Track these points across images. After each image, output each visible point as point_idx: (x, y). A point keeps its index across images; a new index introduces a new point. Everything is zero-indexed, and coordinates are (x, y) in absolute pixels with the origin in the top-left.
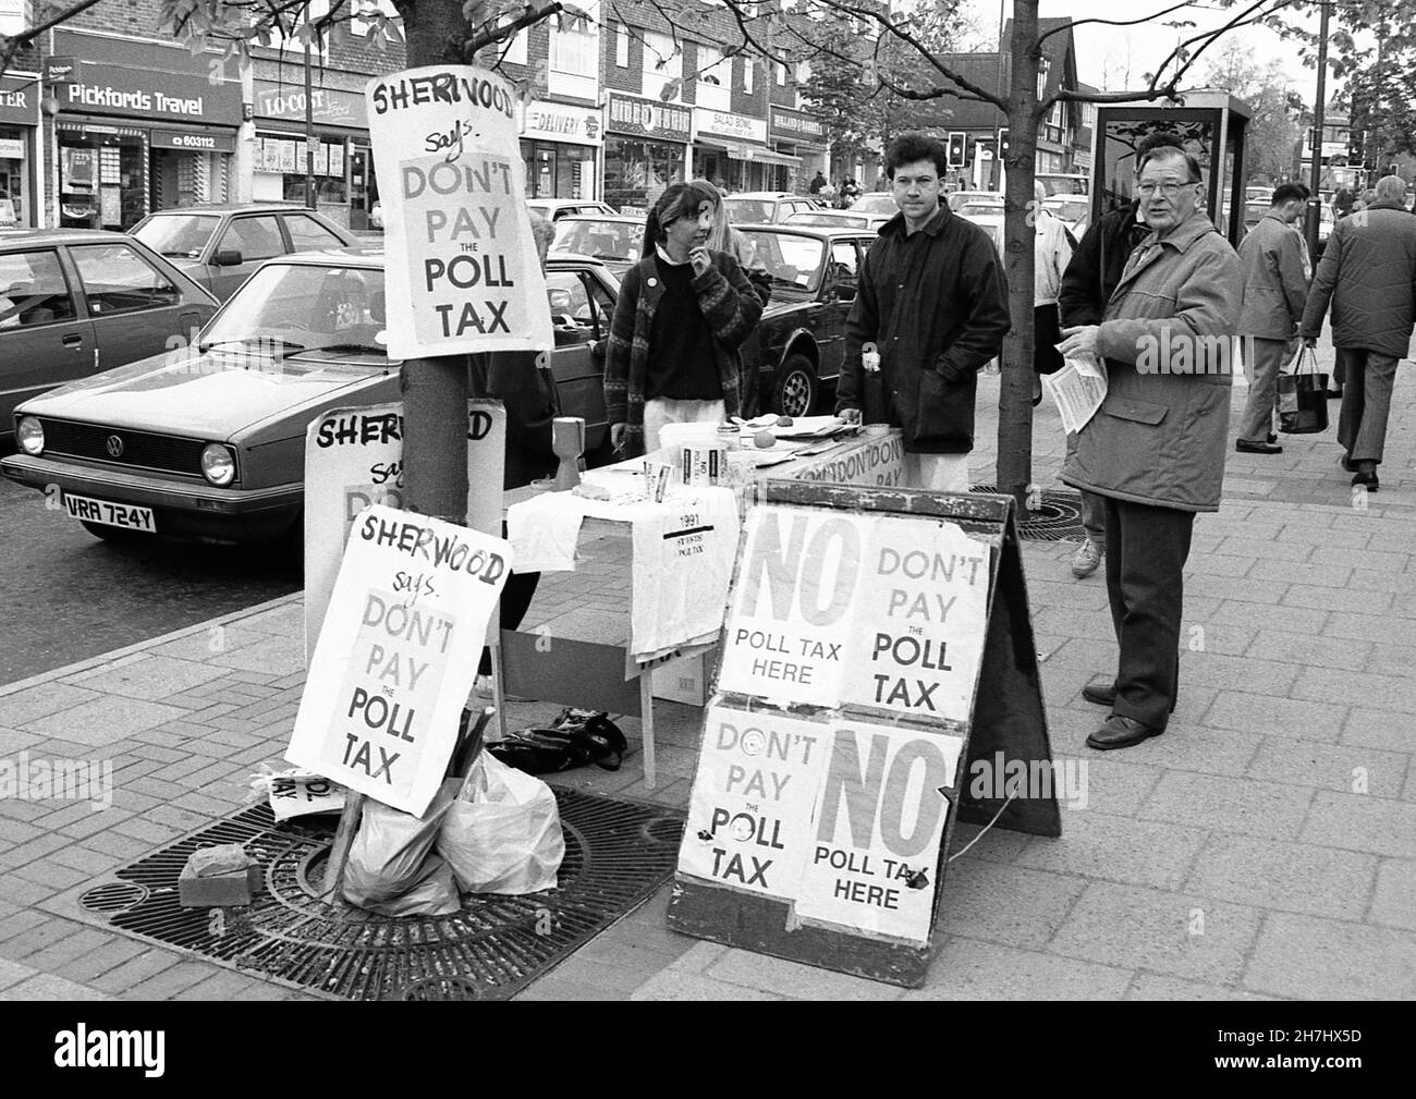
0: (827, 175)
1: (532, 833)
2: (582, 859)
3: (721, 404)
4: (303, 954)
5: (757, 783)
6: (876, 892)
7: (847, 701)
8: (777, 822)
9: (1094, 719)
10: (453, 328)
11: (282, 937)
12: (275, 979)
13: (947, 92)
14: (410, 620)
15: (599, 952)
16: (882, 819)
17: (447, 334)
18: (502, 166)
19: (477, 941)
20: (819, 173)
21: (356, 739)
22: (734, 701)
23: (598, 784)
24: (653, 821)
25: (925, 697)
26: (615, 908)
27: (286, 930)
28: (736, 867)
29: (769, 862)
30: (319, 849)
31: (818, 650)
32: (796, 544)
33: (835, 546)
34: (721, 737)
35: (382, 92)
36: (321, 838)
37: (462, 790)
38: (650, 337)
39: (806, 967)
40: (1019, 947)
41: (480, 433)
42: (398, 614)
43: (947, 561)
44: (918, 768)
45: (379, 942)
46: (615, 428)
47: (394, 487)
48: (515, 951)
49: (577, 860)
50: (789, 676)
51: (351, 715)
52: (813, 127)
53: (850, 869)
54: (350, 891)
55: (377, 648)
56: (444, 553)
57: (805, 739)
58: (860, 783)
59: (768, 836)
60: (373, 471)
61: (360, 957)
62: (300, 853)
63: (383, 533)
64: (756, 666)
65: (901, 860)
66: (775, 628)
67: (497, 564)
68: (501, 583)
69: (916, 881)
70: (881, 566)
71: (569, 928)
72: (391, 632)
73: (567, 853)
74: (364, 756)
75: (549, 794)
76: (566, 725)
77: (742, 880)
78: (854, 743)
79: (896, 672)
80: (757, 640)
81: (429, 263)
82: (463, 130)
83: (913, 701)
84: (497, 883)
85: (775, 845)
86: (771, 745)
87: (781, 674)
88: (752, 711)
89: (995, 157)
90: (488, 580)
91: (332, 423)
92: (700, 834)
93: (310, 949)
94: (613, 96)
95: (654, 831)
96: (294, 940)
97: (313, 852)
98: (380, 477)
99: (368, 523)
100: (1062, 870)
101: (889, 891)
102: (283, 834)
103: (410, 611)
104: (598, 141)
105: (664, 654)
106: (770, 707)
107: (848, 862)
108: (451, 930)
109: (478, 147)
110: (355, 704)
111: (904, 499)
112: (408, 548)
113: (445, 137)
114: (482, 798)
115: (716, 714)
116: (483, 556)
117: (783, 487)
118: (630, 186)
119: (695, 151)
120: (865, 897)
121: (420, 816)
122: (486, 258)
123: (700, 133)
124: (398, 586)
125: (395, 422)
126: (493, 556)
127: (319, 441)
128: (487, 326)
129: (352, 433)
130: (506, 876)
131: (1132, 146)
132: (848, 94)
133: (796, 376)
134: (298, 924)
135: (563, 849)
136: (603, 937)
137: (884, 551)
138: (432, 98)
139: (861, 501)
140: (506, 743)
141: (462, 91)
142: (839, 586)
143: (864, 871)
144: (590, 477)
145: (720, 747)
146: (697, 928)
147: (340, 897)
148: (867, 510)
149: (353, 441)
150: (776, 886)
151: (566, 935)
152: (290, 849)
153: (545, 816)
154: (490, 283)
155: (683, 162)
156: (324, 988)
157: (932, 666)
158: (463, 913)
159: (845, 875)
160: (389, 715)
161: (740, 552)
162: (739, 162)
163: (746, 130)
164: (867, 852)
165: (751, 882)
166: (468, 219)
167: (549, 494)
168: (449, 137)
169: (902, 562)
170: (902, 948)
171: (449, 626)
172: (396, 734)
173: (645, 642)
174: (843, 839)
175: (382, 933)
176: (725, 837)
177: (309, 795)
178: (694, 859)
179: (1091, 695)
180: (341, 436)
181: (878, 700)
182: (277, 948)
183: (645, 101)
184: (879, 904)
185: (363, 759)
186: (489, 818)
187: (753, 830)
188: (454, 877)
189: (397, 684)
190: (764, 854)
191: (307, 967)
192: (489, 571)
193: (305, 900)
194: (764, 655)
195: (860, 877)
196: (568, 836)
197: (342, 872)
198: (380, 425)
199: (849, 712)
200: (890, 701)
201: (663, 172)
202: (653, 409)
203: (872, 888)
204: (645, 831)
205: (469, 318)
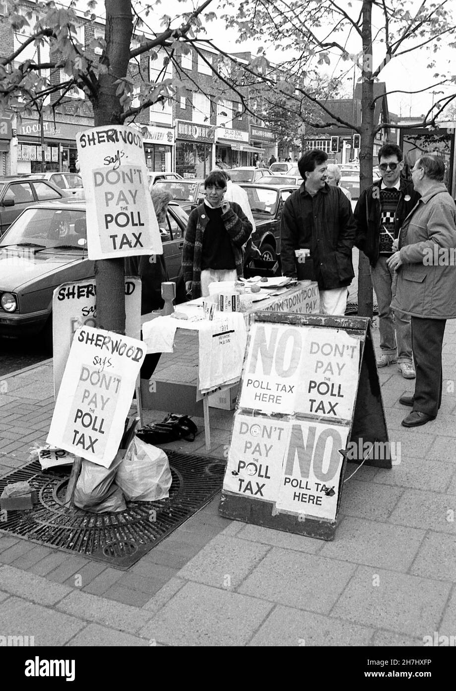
0: (276, 157)
1: (158, 473)
2: (179, 484)
3: (235, 271)
4: (57, 532)
5: (258, 449)
6: (312, 498)
7: (296, 412)
8: (267, 467)
9: (405, 412)
10: (118, 245)
11: (47, 524)
12: (45, 544)
13: (333, 124)
14: (101, 379)
15: (188, 527)
16: (314, 464)
17: (115, 248)
18: (138, 171)
19: (135, 523)
20: (273, 156)
21: (78, 432)
22: (247, 412)
23: (185, 448)
24: (210, 465)
25: (332, 409)
26: (195, 506)
27: (49, 521)
28: (249, 487)
29: (264, 485)
30: (62, 482)
31: (284, 388)
32: (273, 340)
33: (290, 342)
34: (241, 428)
35: (83, 138)
36: (62, 477)
37: (126, 455)
38: (202, 242)
39: (281, 532)
40: (375, 520)
41: (130, 292)
42: (95, 375)
43: (341, 348)
44: (330, 441)
45: (91, 525)
46: (187, 283)
47: (92, 317)
48: (152, 528)
49: (177, 484)
50: (271, 401)
51: (75, 422)
52: (269, 135)
53: (300, 487)
54: (77, 502)
55: (86, 391)
56: (116, 348)
57: (279, 429)
58: (304, 448)
59: (263, 473)
60: (83, 310)
61: (83, 532)
62: (54, 484)
63: (88, 339)
64: (256, 396)
65: (322, 483)
66: (265, 379)
67: (140, 352)
68: (142, 361)
69: (329, 493)
70: (311, 350)
71: (175, 516)
72: (93, 384)
73: (173, 481)
74: (82, 440)
75: (165, 455)
76: (169, 421)
77: (252, 493)
78: (301, 430)
79: (319, 398)
80: (256, 384)
81: (106, 216)
82: (121, 155)
83: (327, 411)
84: (143, 496)
85: (266, 477)
86: (264, 431)
87: (267, 400)
88: (255, 416)
89: (352, 147)
90: (136, 359)
91: (64, 289)
92: (233, 472)
93: (60, 529)
94: (179, 122)
95: (211, 470)
96: (52, 525)
97: (59, 483)
98: (86, 313)
99: (81, 334)
100: (393, 484)
101: (317, 497)
102: (46, 475)
103: (101, 374)
104: (173, 143)
105: (214, 389)
106: (263, 414)
107: (299, 484)
108: (123, 518)
109: (127, 162)
110: (77, 417)
111: (321, 320)
112: (100, 346)
113: (112, 158)
114: (135, 458)
115: (239, 418)
116: (133, 349)
117: (267, 314)
118: (188, 163)
119: (217, 147)
120: (307, 500)
121: (108, 468)
122: (132, 213)
123: (218, 138)
124: (95, 362)
125: (92, 288)
126: (138, 348)
127: (59, 298)
128: (133, 245)
129: (73, 294)
130: (146, 493)
131: (415, 145)
132: (286, 120)
133: (266, 254)
134: (54, 517)
135: (172, 479)
136: (191, 520)
137: (312, 343)
138: (106, 140)
139: (302, 321)
140: (144, 430)
141: (119, 137)
142: (293, 359)
143: (306, 488)
144: (178, 308)
145: (241, 433)
146: (232, 515)
147: (73, 504)
148: (305, 325)
149: (73, 297)
150: (267, 495)
151: (174, 519)
152: (49, 482)
153: (163, 465)
154: (134, 225)
155: (211, 152)
156: (67, 548)
157: (335, 395)
158: (128, 511)
159: (298, 490)
160: (93, 421)
161: (248, 344)
162: (237, 151)
163: (240, 137)
164: (308, 480)
165: (256, 493)
166: (124, 196)
167: (160, 317)
168: (114, 158)
169: (321, 349)
170: (323, 522)
171: (119, 381)
172: (96, 430)
173: (205, 384)
174: (296, 474)
175: (92, 521)
176: (244, 474)
177: (57, 457)
178: (230, 484)
179: (403, 402)
180: (68, 295)
181: (311, 411)
182: (46, 529)
183: (194, 125)
184: (313, 503)
185: (81, 442)
186: (138, 467)
187: (256, 470)
188: (123, 494)
189: (96, 407)
190: (262, 481)
191: (59, 538)
192: (136, 356)
193: (57, 506)
194: (259, 391)
195: (304, 491)
196: (173, 474)
197: (73, 493)
198: (86, 290)
199: (298, 416)
200: (316, 411)
201: (202, 157)
202: (205, 275)
203: (310, 496)
204: (207, 470)
205: (125, 241)
